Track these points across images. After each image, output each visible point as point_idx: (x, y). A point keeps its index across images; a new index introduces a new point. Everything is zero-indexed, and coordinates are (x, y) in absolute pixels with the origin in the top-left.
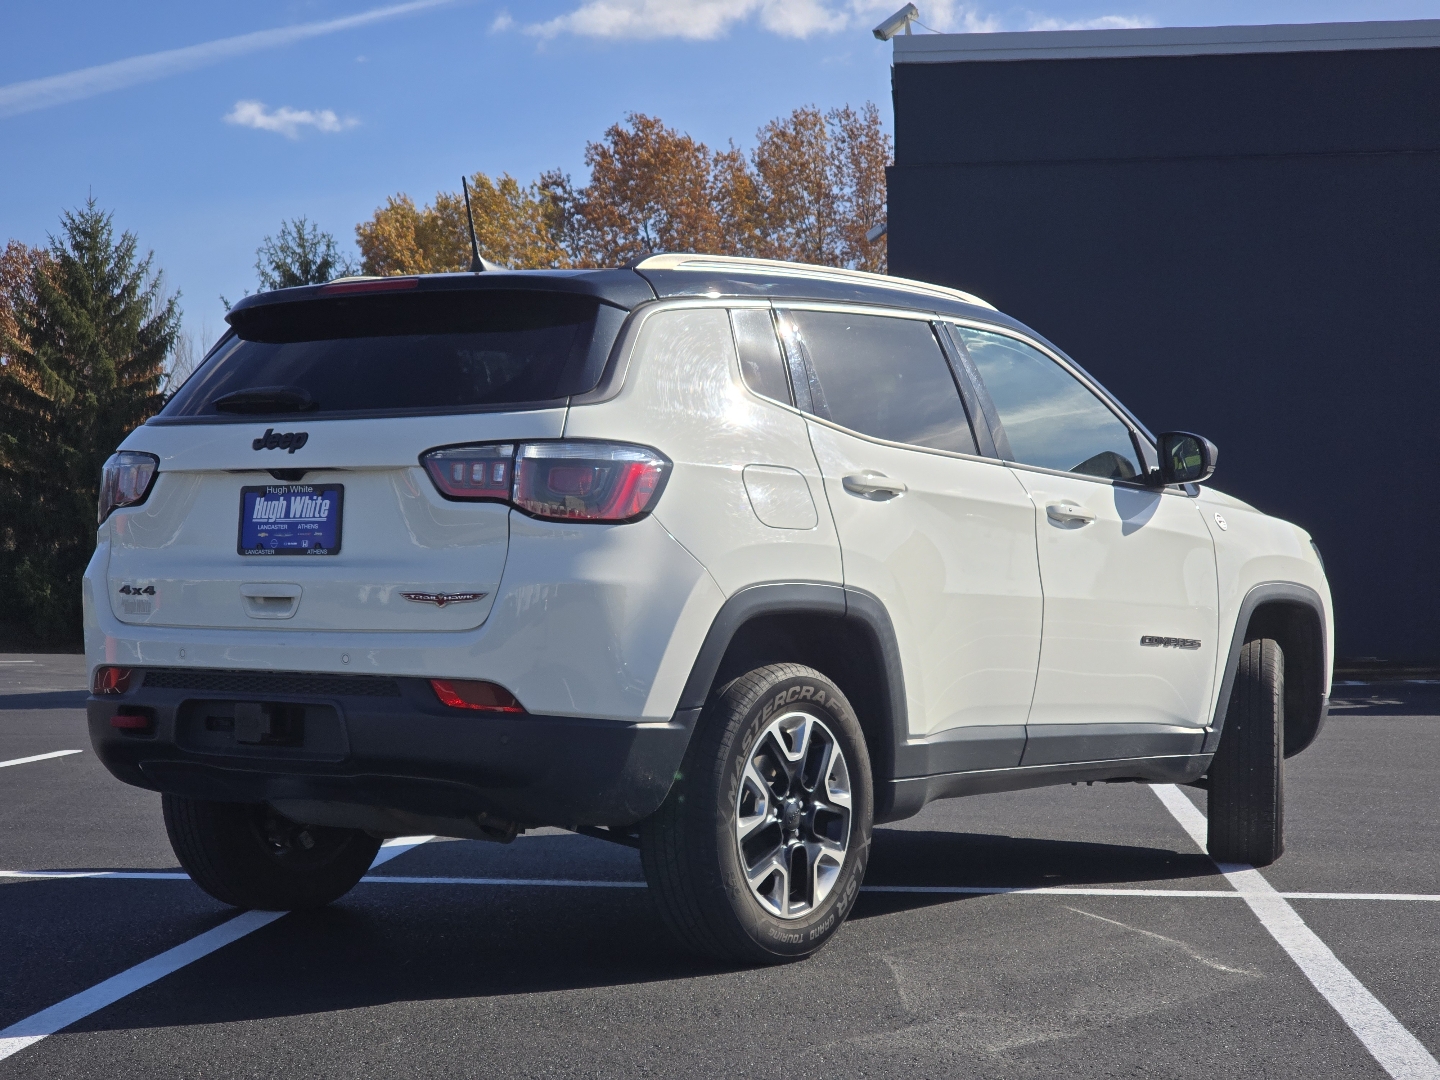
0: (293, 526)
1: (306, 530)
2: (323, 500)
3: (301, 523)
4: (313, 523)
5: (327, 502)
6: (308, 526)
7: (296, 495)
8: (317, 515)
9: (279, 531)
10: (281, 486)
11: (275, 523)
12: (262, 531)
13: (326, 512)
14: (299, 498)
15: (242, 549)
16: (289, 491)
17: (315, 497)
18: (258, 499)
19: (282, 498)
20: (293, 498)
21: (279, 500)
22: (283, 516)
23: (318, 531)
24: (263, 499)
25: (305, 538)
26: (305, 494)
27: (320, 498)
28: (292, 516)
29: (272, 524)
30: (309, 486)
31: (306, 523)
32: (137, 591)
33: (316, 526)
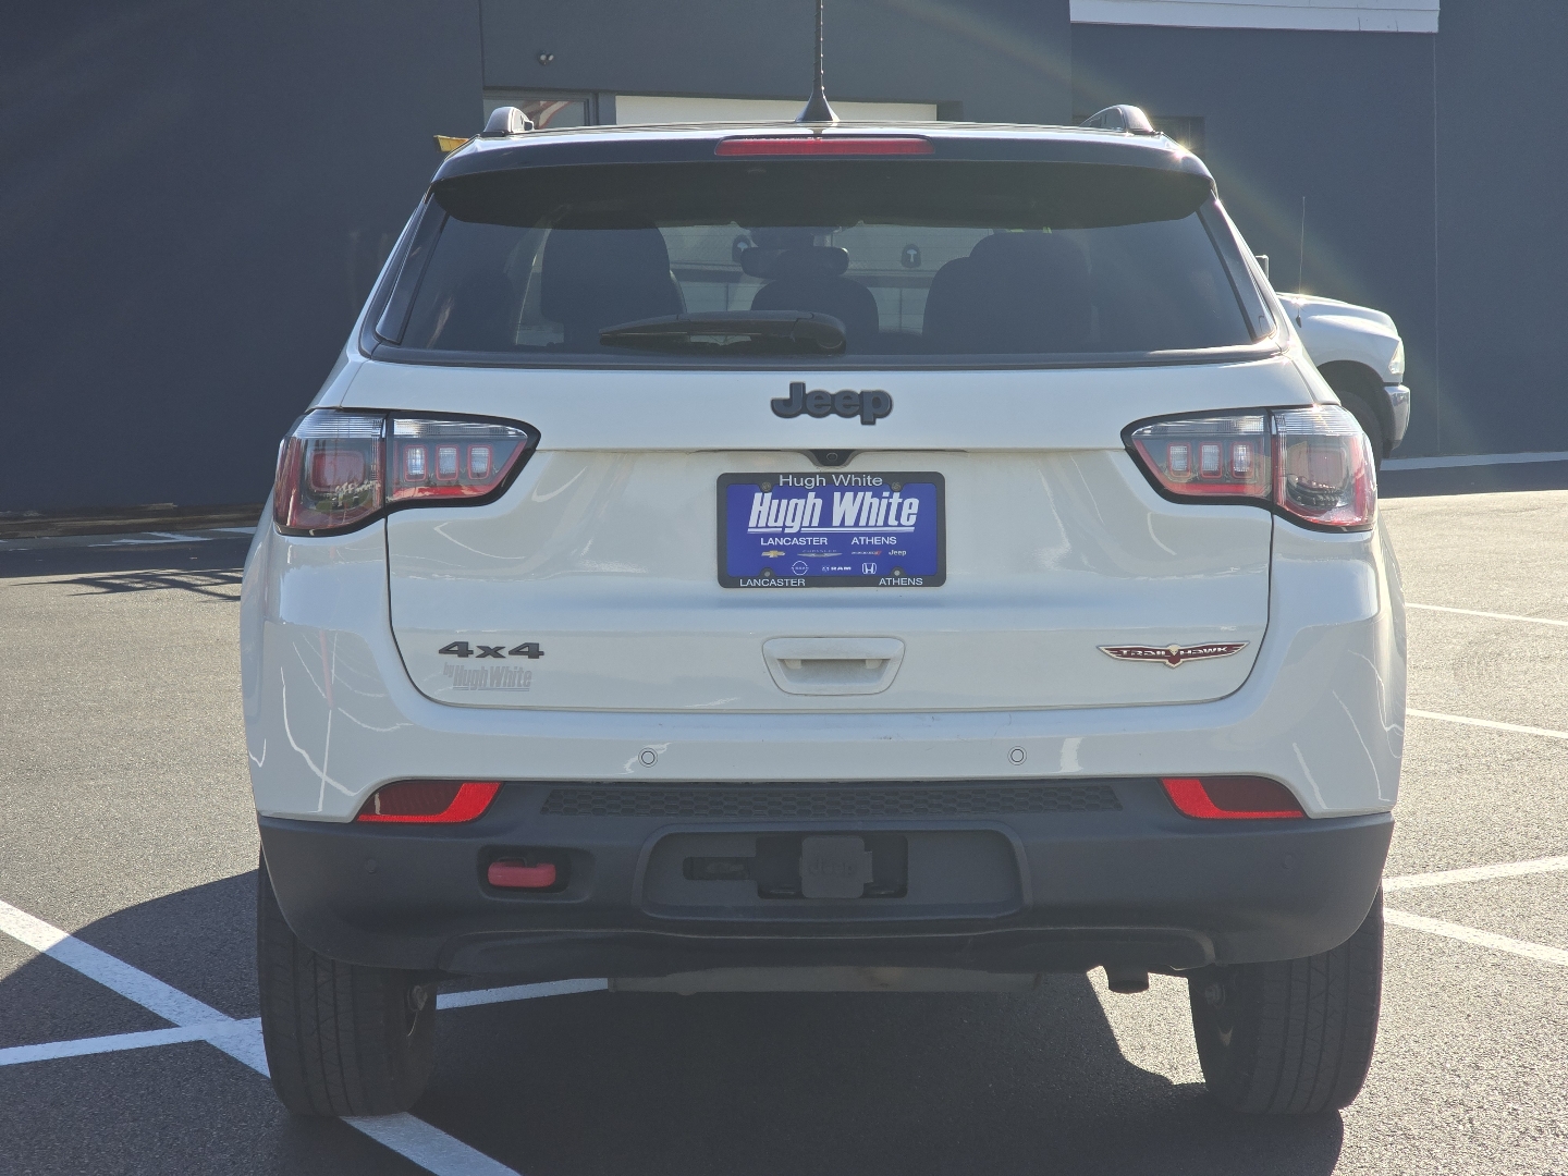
0: (841, 541)
1: (871, 547)
2: (904, 497)
3: (858, 535)
4: (886, 535)
5: (916, 502)
6: (875, 541)
7: (843, 490)
8: (892, 521)
9: (809, 547)
10: (813, 475)
11: (798, 535)
12: (771, 548)
13: (913, 519)
14: (849, 495)
15: (727, 579)
16: (830, 482)
17: (886, 494)
18: (758, 496)
19: (811, 495)
20: (837, 495)
21: (806, 497)
22: (816, 522)
23: (896, 547)
24: (768, 496)
25: (869, 559)
26: (865, 489)
27: (896, 495)
28: (836, 521)
29: (792, 536)
30: (873, 475)
31: (870, 535)
32: (495, 652)
33: (892, 541)
